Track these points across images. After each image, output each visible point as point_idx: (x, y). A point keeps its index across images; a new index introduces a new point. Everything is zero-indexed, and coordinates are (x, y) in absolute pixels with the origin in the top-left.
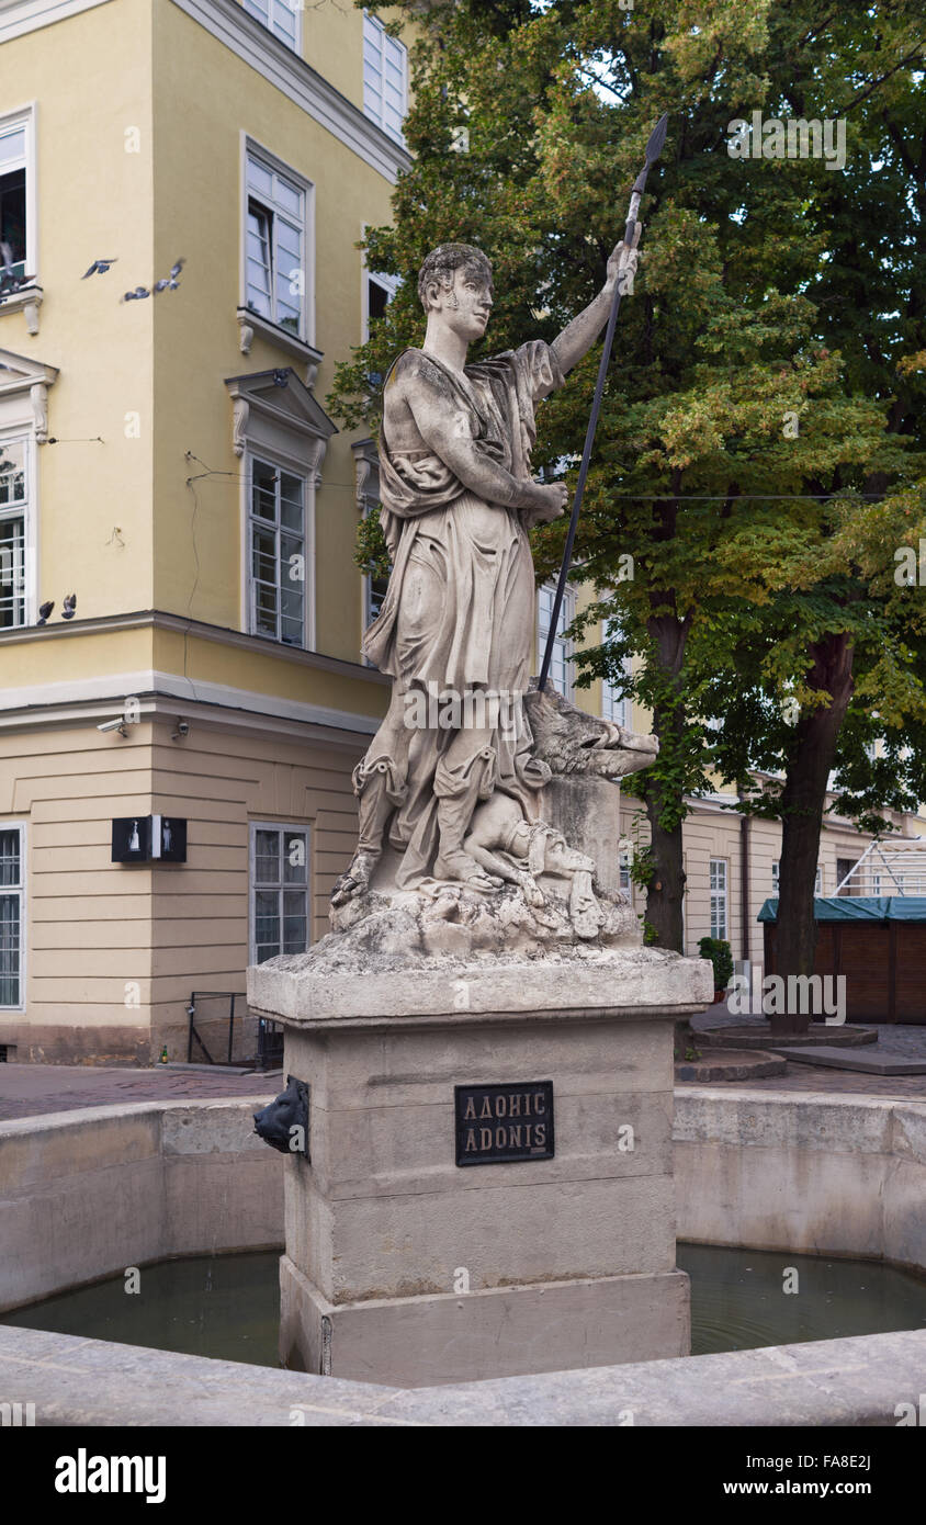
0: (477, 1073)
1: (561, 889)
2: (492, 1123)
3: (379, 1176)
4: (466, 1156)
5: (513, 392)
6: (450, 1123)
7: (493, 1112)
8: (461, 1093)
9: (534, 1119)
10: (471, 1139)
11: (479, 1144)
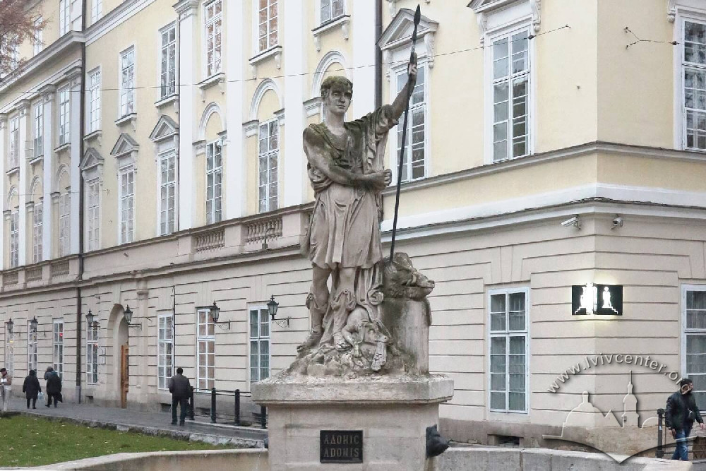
0: (330, 425)
1: (372, 349)
2: (336, 446)
3: (288, 464)
4: (324, 458)
5: (364, 133)
6: (318, 445)
7: (336, 442)
8: (323, 434)
9: (354, 446)
10: (327, 452)
11: (330, 454)
